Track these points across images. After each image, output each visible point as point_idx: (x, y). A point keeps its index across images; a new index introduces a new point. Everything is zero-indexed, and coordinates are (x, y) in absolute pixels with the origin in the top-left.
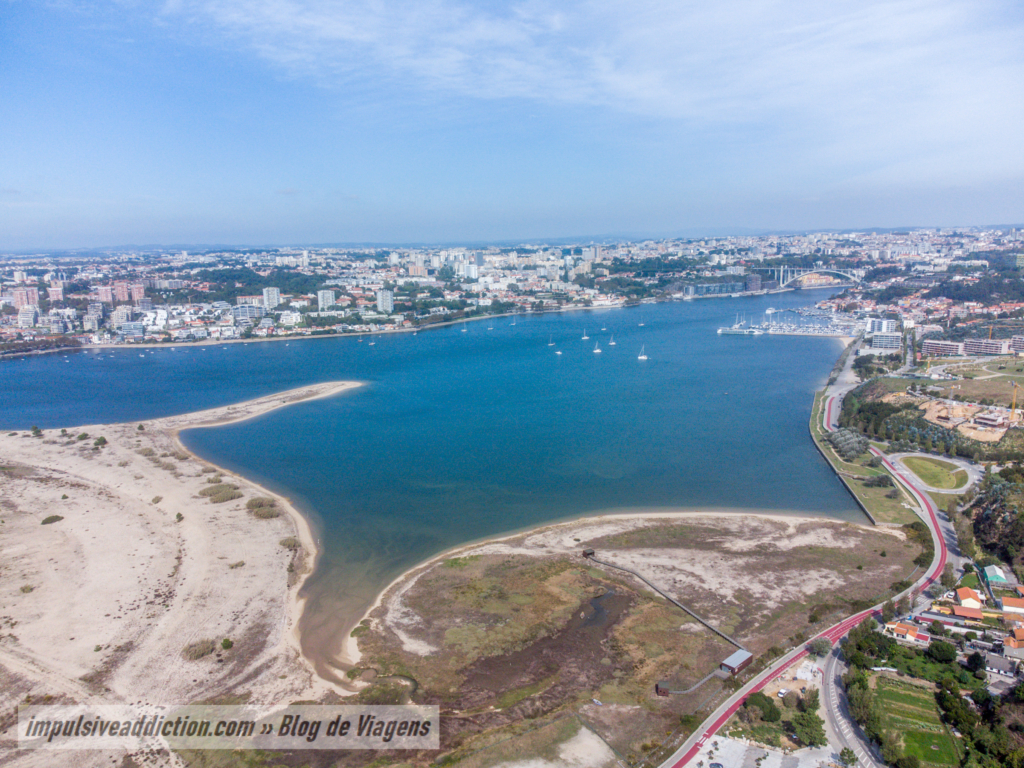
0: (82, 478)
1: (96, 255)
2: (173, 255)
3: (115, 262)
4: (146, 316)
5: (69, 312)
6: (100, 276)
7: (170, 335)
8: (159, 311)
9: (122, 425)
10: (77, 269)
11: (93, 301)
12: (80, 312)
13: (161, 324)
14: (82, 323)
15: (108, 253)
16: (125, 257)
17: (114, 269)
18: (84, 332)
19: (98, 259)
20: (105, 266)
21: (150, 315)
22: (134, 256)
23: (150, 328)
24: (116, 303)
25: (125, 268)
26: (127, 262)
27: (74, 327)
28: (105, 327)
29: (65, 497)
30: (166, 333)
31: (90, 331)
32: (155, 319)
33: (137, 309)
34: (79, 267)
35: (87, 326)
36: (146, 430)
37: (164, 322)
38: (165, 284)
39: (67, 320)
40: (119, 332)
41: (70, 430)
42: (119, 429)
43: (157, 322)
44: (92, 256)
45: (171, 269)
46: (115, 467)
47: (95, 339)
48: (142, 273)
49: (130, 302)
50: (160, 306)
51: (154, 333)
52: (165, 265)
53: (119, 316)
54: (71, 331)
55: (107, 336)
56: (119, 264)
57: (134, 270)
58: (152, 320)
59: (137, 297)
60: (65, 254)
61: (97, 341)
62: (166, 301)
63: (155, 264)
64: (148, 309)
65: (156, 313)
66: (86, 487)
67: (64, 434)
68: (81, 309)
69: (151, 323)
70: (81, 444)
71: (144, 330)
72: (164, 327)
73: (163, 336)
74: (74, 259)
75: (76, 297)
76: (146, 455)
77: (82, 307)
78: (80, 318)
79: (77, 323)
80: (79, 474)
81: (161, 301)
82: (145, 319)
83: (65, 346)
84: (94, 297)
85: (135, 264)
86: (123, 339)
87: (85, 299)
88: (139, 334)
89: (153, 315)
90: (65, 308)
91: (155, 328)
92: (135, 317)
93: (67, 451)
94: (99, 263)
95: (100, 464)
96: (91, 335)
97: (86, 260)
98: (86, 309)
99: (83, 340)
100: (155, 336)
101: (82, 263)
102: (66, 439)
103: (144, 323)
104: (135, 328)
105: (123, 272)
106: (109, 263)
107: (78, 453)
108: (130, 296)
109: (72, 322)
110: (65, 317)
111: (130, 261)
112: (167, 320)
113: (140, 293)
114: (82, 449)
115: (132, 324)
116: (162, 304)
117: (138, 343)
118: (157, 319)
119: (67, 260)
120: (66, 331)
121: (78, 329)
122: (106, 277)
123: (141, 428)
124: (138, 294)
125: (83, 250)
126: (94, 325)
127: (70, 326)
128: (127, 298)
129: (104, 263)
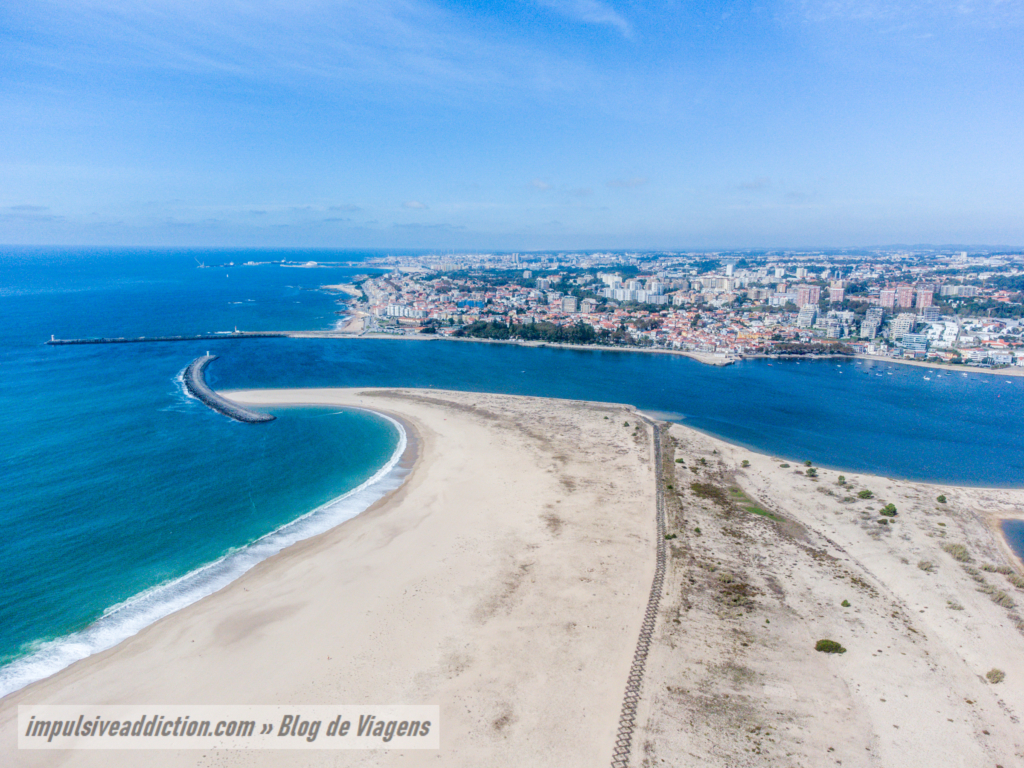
0: (867, 571)
1: (864, 253)
2: (950, 256)
3: (888, 262)
4: (931, 328)
5: (847, 315)
6: (875, 276)
7: (959, 355)
8: (947, 323)
9: (913, 484)
10: (852, 268)
11: (874, 306)
12: (858, 317)
13: (949, 340)
14: (858, 328)
15: (877, 252)
16: (896, 257)
17: (888, 270)
18: (860, 339)
19: (869, 258)
20: (878, 266)
21: (937, 328)
22: (906, 256)
23: (935, 344)
24: (897, 310)
25: (900, 269)
26: (900, 262)
27: (850, 332)
28: (882, 335)
29: (846, 604)
30: (955, 352)
31: (867, 339)
32: (942, 332)
33: (921, 319)
34: (854, 266)
35: (864, 333)
36: (949, 504)
37: (954, 338)
38: (953, 290)
39: (845, 324)
40: (898, 344)
41: (849, 476)
42: (911, 493)
43: (945, 337)
44: (863, 255)
45: (954, 272)
46: (913, 566)
47: (870, 348)
48: (918, 274)
49: (914, 308)
50: (949, 317)
51: (939, 350)
52: (942, 267)
53: (900, 324)
54: (846, 337)
55: (883, 347)
56: (892, 263)
57: (909, 272)
58: (938, 333)
59: (922, 303)
60: (838, 253)
61: (873, 353)
62: (956, 311)
63: (931, 266)
64: (933, 319)
65: (943, 325)
66: (874, 594)
67: (842, 482)
68: (859, 313)
69: (936, 337)
70: (862, 505)
71: (928, 346)
72: (953, 345)
73: (950, 356)
74: (847, 257)
75: (855, 299)
76: (959, 559)
77: (861, 310)
78: (857, 323)
79: (853, 328)
80: (862, 561)
81: (950, 311)
82: (930, 331)
83: (839, 352)
84: (873, 300)
85: (910, 265)
86: (901, 353)
87: (864, 303)
88: (920, 349)
89: (941, 328)
90: (843, 310)
91: (942, 344)
92: (917, 328)
93: (847, 514)
94: (871, 262)
95: (891, 552)
96: (867, 344)
97: (858, 258)
98: (864, 314)
99: (857, 349)
100: (939, 353)
101: (854, 262)
102: (842, 492)
103: (929, 337)
104: (918, 342)
105: (897, 273)
106: (882, 263)
107: (860, 520)
108: (914, 303)
109: (849, 326)
110: (844, 321)
111: (903, 261)
112: (957, 336)
113: (926, 299)
114: (866, 517)
115: (915, 337)
116: (952, 315)
117: (919, 360)
118: (945, 333)
119: (841, 258)
120: (841, 336)
121: (854, 335)
122: (881, 277)
123: (942, 499)
124: (924, 300)
125: (853, 249)
126: (871, 332)
127: (846, 331)
128: (909, 305)
129: (877, 262)
